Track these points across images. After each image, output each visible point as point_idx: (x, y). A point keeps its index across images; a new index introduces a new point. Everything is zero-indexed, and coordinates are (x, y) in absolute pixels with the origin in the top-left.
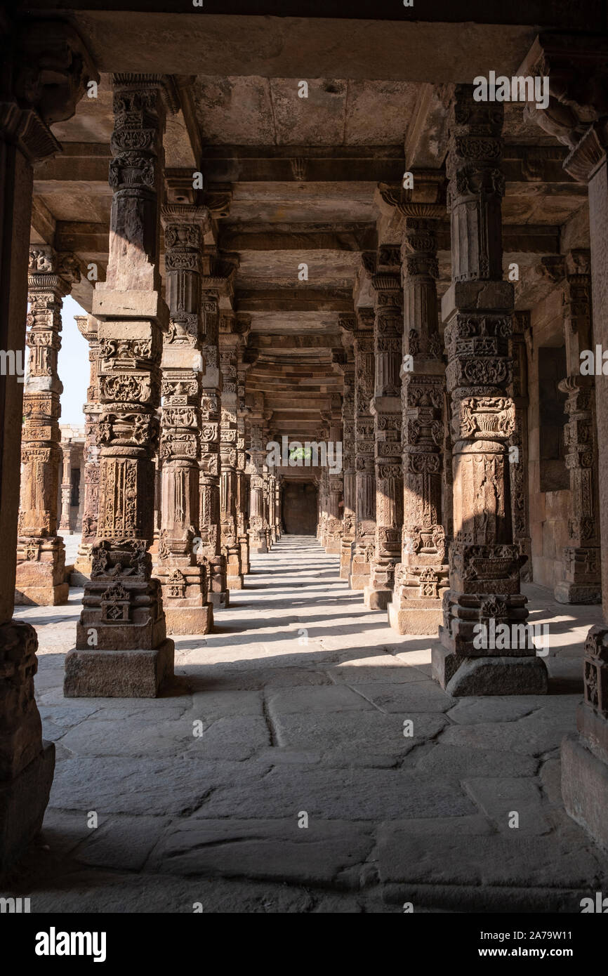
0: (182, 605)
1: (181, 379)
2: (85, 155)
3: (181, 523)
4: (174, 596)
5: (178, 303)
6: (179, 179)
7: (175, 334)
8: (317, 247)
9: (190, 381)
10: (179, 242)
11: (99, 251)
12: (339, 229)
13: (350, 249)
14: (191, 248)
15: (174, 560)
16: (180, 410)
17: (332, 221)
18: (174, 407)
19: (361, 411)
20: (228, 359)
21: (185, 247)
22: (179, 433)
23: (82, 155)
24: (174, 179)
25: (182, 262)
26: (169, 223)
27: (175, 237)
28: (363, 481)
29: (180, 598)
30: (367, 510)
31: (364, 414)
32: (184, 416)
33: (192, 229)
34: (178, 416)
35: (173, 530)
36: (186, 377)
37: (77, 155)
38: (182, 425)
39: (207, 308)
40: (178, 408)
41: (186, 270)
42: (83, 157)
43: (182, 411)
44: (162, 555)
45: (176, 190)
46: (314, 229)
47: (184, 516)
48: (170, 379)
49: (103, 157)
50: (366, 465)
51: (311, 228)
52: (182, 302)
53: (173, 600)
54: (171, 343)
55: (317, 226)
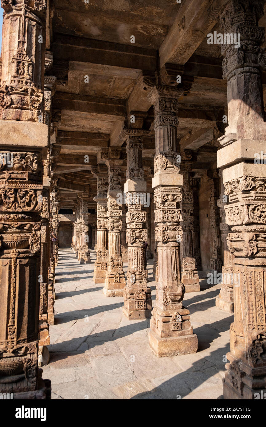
0: (181, 335)
1: (172, 192)
2: (109, 50)
3: (176, 282)
4: (176, 329)
5: (168, 145)
6: (174, 71)
7: (167, 165)
8: (196, 118)
9: (177, 193)
10: (167, 108)
11: (76, 110)
12: (206, 109)
13: (211, 120)
14: (174, 112)
15: (172, 306)
16: (172, 211)
17: (203, 104)
18: (169, 209)
19: (184, 201)
20: (117, 173)
21: (170, 112)
22: (172, 225)
23: (107, 49)
24: (171, 70)
25: (169, 121)
26: (161, 96)
27: (164, 105)
28: (185, 236)
29: (180, 330)
30: (188, 251)
31: (185, 203)
32: (175, 215)
33: (174, 102)
34: (171, 215)
35: (172, 287)
36: (175, 191)
37: (104, 49)
38: (174, 221)
39: (138, 147)
40: (171, 210)
41: (172, 126)
42: (108, 51)
43: (173, 212)
44: (165, 303)
45: (172, 77)
46: (194, 108)
47: (177, 277)
48: (165, 192)
49: (120, 52)
50: (187, 228)
51: (193, 107)
52: (171, 145)
53: (175, 332)
54: (165, 170)
55: (195, 106)
